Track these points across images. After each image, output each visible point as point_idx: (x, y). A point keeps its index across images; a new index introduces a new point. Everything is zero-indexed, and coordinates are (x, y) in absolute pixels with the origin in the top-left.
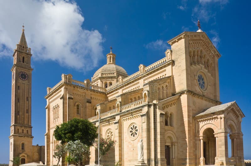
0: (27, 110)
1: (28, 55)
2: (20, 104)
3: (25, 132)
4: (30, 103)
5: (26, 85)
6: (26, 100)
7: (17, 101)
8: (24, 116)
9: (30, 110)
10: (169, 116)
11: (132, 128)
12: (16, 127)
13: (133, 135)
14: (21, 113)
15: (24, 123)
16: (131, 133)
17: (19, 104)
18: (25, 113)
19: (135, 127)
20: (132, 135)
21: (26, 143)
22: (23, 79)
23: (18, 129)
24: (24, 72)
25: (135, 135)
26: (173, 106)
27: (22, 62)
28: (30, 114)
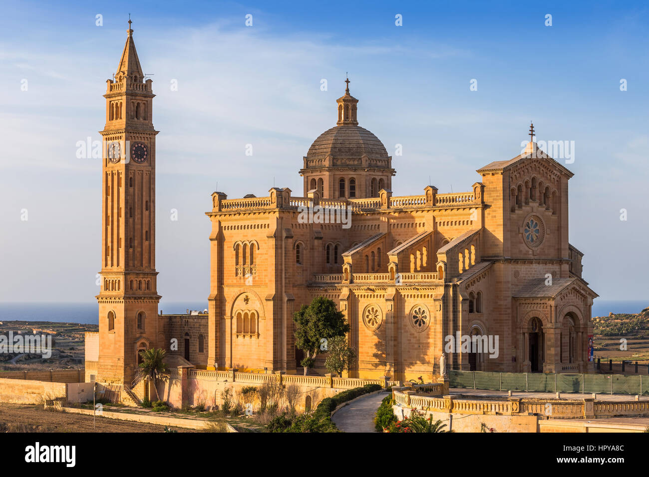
0: (147, 232)
1: (146, 99)
2: (134, 220)
3: (143, 286)
4: (152, 214)
5: (144, 172)
6: (144, 210)
7: (129, 215)
8: (142, 248)
9: (152, 232)
10: (476, 296)
11: (418, 311)
12: (128, 277)
13: (418, 323)
14: (136, 243)
15: (142, 265)
16: (415, 320)
17: (131, 220)
18: (144, 241)
19: (422, 311)
20: (416, 322)
21: (147, 313)
22: (139, 160)
23: (131, 281)
24: (140, 143)
25: (422, 325)
26: (483, 280)
27: (136, 119)
28: (152, 242)
